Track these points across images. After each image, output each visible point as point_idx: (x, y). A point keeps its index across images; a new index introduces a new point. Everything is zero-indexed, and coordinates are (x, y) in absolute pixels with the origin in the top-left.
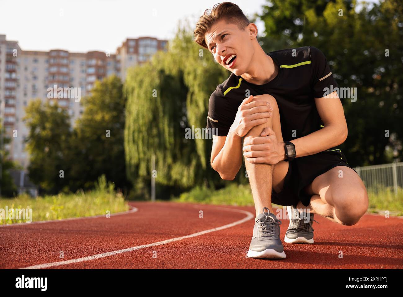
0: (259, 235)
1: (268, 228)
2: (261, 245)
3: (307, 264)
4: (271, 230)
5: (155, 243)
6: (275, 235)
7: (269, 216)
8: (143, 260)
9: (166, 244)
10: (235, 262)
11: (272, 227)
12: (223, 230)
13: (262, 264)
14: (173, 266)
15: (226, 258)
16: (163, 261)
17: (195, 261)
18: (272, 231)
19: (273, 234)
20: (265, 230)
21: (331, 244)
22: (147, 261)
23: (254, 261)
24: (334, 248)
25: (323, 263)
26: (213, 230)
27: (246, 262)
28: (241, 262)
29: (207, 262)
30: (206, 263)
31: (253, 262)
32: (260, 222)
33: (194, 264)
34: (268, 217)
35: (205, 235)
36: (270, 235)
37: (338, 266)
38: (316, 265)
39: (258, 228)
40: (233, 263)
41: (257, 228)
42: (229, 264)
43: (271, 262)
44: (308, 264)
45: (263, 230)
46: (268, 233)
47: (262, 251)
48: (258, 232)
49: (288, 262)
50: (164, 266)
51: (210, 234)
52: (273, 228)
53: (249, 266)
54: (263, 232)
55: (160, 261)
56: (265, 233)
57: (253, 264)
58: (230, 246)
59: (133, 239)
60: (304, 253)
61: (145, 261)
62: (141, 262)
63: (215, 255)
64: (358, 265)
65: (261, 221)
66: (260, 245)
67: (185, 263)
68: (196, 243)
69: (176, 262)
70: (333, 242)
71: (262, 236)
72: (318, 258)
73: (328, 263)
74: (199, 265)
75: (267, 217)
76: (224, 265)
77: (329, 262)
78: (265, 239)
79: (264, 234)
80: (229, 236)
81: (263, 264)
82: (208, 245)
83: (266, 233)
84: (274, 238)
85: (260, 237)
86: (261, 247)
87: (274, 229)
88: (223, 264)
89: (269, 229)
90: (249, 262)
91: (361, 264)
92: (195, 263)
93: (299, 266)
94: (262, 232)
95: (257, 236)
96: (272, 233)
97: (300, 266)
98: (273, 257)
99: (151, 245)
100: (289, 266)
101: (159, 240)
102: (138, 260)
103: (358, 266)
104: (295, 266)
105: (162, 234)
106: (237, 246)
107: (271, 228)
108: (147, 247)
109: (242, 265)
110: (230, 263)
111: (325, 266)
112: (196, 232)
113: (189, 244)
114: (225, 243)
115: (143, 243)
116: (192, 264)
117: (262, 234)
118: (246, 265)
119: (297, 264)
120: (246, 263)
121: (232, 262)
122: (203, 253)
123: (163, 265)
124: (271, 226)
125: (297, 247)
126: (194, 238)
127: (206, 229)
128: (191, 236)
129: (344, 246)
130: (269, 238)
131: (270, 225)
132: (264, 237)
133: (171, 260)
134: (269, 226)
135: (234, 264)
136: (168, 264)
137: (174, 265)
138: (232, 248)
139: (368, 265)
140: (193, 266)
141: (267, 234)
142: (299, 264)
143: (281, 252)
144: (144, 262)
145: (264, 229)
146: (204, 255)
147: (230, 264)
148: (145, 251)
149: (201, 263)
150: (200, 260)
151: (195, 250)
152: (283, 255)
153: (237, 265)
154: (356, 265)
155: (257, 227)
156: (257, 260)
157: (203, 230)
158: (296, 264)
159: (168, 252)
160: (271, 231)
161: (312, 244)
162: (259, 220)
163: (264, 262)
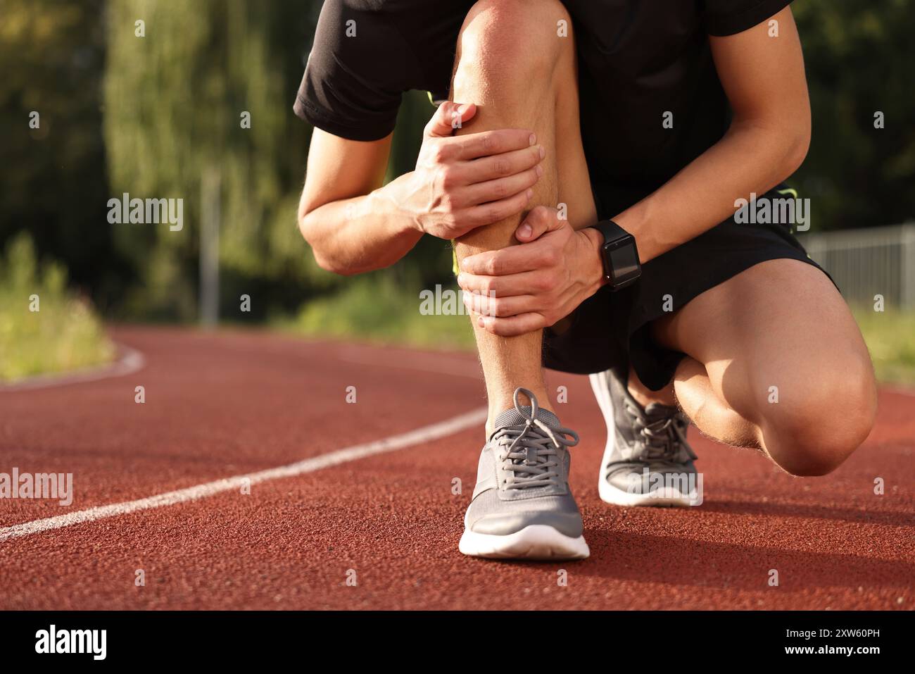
0: (501, 481)
1: (531, 461)
2: (510, 514)
3: (652, 585)
4: (542, 465)
5: (160, 497)
6: (555, 482)
7: (536, 422)
8: (95, 565)
9: (198, 501)
10: (412, 572)
11: (546, 456)
12: (412, 448)
13: (500, 580)
14: (194, 586)
15: (386, 558)
16: (166, 568)
17: (277, 567)
18: (546, 469)
19: (548, 478)
20: (522, 467)
21: (756, 509)
22: (112, 566)
23: (480, 569)
24: (761, 523)
25: (709, 580)
26: (376, 447)
27: (451, 571)
28: (432, 574)
29: (316, 572)
30: (313, 575)
31: (473, 573)
32: (505, 440)
33: (268, 581)
34: (533, 424)
35: (345, 465)
36: (538, 482)
37: (755, 592)
38: (679, 590)
39: (497, 458)
40: (403, 578)
41: (494, 459)
42: (388, 581)
43: (533, 575)
44: (657, 582)
45: (517, 467)
46: (531, 474)
47: (513, 531)
48: (499, 470)
49: (591, 575)
50: (162, 586)
51: (359, 464)
52: (550, 457)
53: (456, 590)
54: (516, 473)
55: (154, 568)
56: (522, 474)
57: (472, 581)
58: (414, 510)
59: (87, 479)
60: (655, 540)
61: (103, 566)
62: (86, 569)
63: (352, 545)
64: (823, 590)
65: (510, 436)
66: (507, 514)
67: (240, 577)
68: (300, 498)
69: (209, 570)
70: (765, 499)
71: (513, 484)
72: (696, 562)
73: (726, 580)
74: (285, 583)
75: (528, 422)
76: (373, 583)
77: (729, 579)
78: (522, 496)
79: (518, 479)
80: (423, 470)
81: (504, 580)
82: (340, 505)
83: (526, 477)
84: (552, 491)
85: (505, 489)
86: (508, 518)
87: (550, 463)
88: (369, 581)
89: (534, 462)
90: (460, 573)
91: (836, 585)
92: (276, 576)
93: (621, 591)
94: (513, 472)
95: (493, 485)
96: (545, 474)
97: (626, 589)
98: (549, 552)
99: (144, 503)
100: (588, 590)
101: (178, 483)
102: (78, 564)
103: (823, 594)
104: (609, 589)
105: (194, 460)
106: (436, 512)
107: (543, 459)
108: (128, 511)
109: (430, 587)
110: (392, 577)
111: (710, 593)
112: (317, 454)
113: (276, 502)
114: (400, 498)
115: (118, 495)
116: (264, 578)
117: (511, 477)
118: (446, 584)
119: (620, 584)
120: (448, 579)
121: (400, 574)
122: (315, 538)
123: (163, 581)
124: (540, 452)
125: (638, 518)
126: (303, 477)
127: (354, 442)
128: (293, 470)
129: (796, 515)
130: (535, 492)
131: (538, 449)
132: (520, 488)
133: (194, 563)
134: (536, 452)
135: (406, 581)
136: (181, 578)
137: (198, 584)
138: (417, 519)
139: (856, 590)
140: (263, 587)
141: (528, 479)
142: (624, 584)
143: (575, 536)
144: (99, 570)
145: (518, 463)
146: (316, 546)
147: (392, 581)
148: (113, 528)
149: (294, 576)
150: (297, 564)
151: (288, 524)
152: (579, 547)
153: (417, 584)
154: (815, 591)
155: (493, 455)
156: (490, 566)
157: (342, 446)
158: (617, 581)
159: (195, 532)
160: (542, 468)
161: (694, 507)
162: (503, 431)
163: (511, 574)
